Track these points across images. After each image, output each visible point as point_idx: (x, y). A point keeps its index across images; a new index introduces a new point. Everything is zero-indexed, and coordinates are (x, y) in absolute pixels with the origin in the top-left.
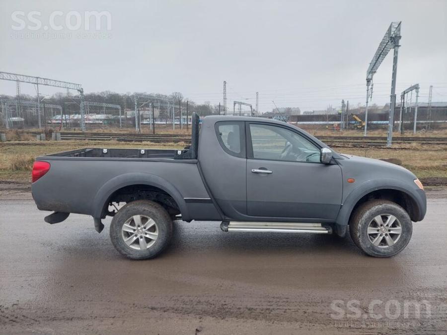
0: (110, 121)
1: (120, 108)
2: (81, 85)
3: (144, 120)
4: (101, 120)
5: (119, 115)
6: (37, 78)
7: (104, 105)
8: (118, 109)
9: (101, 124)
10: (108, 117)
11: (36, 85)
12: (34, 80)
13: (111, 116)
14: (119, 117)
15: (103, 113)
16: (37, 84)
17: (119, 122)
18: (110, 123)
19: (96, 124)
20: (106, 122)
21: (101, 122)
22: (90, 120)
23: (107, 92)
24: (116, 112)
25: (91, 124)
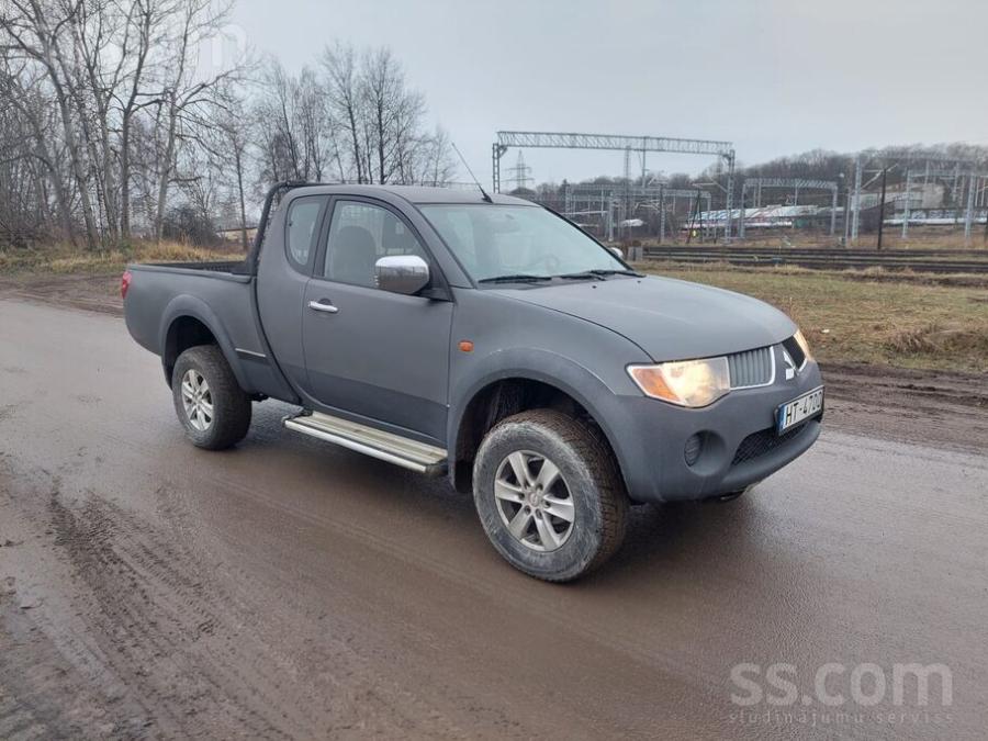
0: (808, 222)
1: (836, 188)
2: (731, 144)
3: (896, 215)
4: (789, 218)
5: (831, 205)
6: (645, 138)
7: (798, 184)
8: (830, 191)
9: (789, 227)
10: (807, 212)
11: (642, 153)
12: (639, 144)
13: (813, 210)
14: (832, 210)
15: (792, 202)
16: (644, 150)
17: (829, 223)
18: (806, 224)
19: (778, 227)
20: (800, 223)
21: (790, 223)
22: (765, 220)
23: (814, 152)
24: (823, 198)
25: (767, 228)
